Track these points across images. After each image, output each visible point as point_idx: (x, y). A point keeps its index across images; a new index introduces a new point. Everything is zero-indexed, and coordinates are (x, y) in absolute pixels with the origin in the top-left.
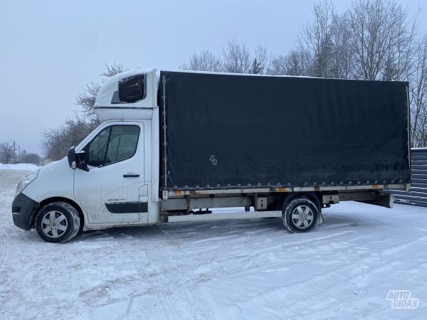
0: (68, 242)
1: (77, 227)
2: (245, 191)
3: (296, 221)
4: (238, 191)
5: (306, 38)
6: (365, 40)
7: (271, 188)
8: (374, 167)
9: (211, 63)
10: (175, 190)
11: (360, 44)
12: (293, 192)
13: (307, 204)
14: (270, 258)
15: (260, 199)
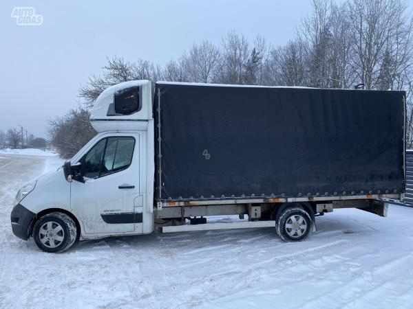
0: (64, 252)
1: (73, 237)
2: (239, 202)
3: (289, 230)
4: (232, 202)
5: (305, 29)
6: (363, 31)
7: (265, 199)
8: (369, 177)
9: (211, 52)
10: (170, 202)
11: (358, 35)
12: (287, 203)
13: (300, 213)
14: (261, 276)
15: (254, 208)
